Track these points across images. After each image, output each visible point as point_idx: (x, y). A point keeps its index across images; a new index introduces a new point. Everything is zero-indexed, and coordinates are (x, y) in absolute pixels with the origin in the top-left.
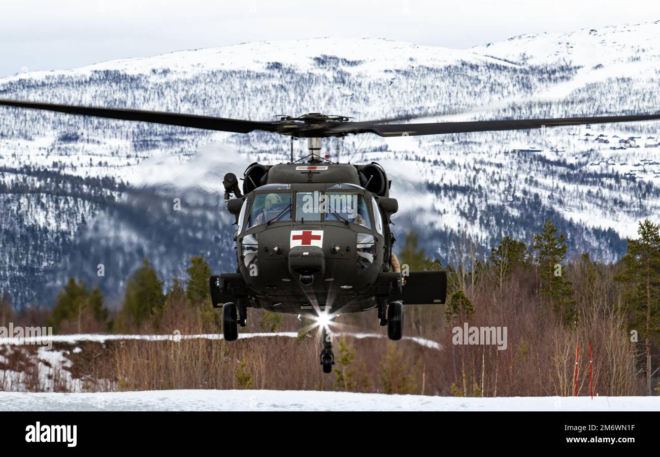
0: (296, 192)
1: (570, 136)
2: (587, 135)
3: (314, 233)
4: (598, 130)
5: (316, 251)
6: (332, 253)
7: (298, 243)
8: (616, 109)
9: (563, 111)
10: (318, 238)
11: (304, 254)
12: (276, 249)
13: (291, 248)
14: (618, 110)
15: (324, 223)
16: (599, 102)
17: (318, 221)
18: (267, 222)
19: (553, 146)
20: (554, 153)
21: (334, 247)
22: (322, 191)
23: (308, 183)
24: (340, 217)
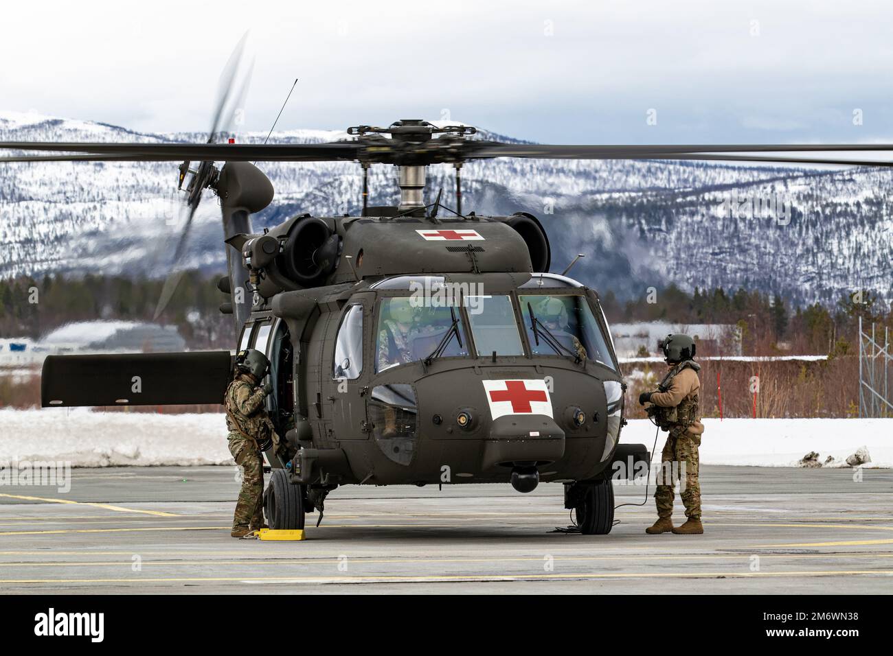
3: (531, 385)
5: (548, 426)
7: (506, 408)
10: (540, 396)
11: (532, 434)
12: (463, 420)
13: (494, 417)
15: (536, 362)
17: (523, 357)
18: (423, 359)
21: (577, 415)
22: (511, 293)
23: (471, 272)
24: (562, 347)
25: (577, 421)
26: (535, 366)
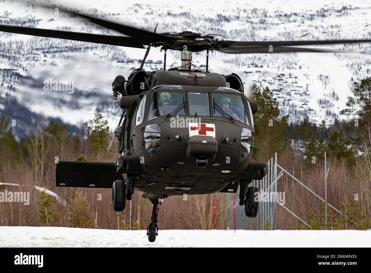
0: (188, 92)
1: (34, 61)
2: (45, 61)
3: (208, 125)
4: (51, 58)
5: (212, 140)
6: (224, 143)
7: (196, 133)
8: (62, 45)
9: (30, 46)
10: (211, 130)
11: (203, 142)
12: (177, 137)
13: (190, 136)
14: (63, 46)
15: (214, 118)
16: (52, 41)
17: (208, 116)
18: (167, 115)
19: (24, 67)
20: (25, 71)
21: (225, 138)
22: (209, 93)
23: (195, 85)
24: (226, 114)
25: (225, 140)
26: (212, 120)
